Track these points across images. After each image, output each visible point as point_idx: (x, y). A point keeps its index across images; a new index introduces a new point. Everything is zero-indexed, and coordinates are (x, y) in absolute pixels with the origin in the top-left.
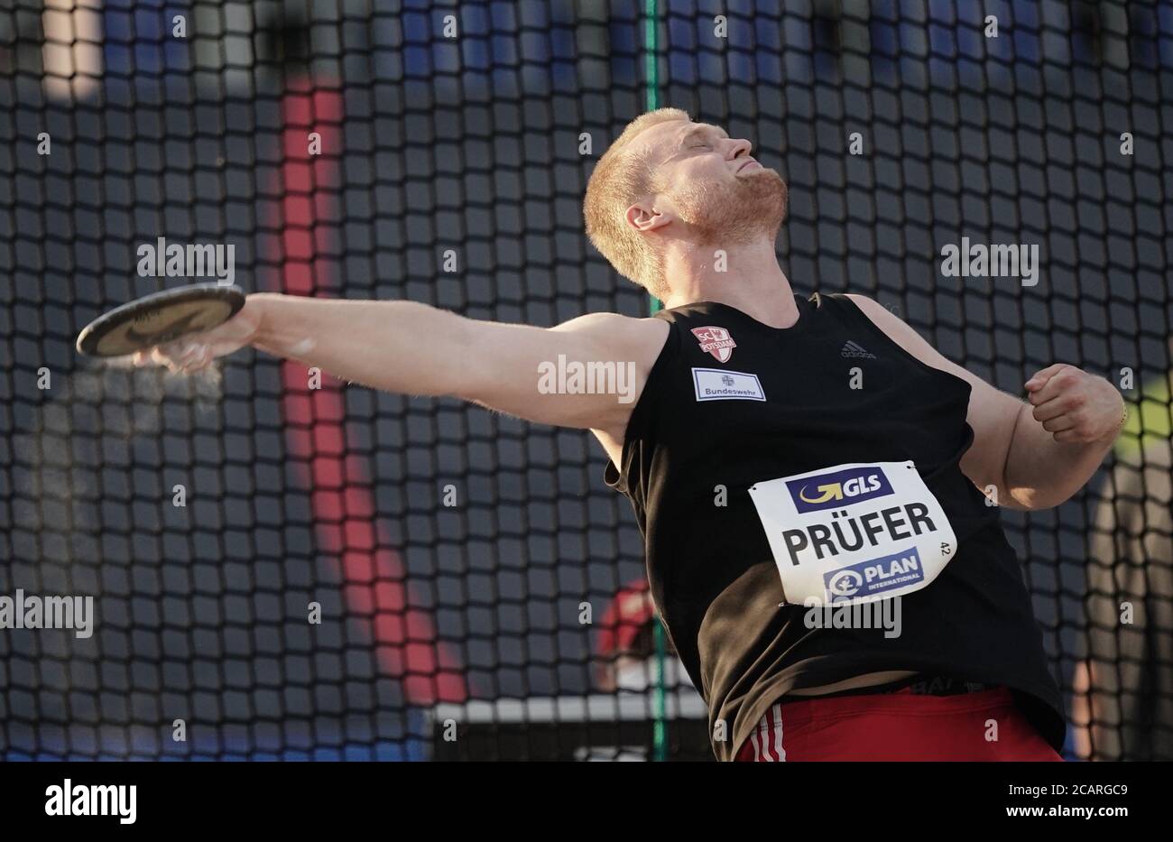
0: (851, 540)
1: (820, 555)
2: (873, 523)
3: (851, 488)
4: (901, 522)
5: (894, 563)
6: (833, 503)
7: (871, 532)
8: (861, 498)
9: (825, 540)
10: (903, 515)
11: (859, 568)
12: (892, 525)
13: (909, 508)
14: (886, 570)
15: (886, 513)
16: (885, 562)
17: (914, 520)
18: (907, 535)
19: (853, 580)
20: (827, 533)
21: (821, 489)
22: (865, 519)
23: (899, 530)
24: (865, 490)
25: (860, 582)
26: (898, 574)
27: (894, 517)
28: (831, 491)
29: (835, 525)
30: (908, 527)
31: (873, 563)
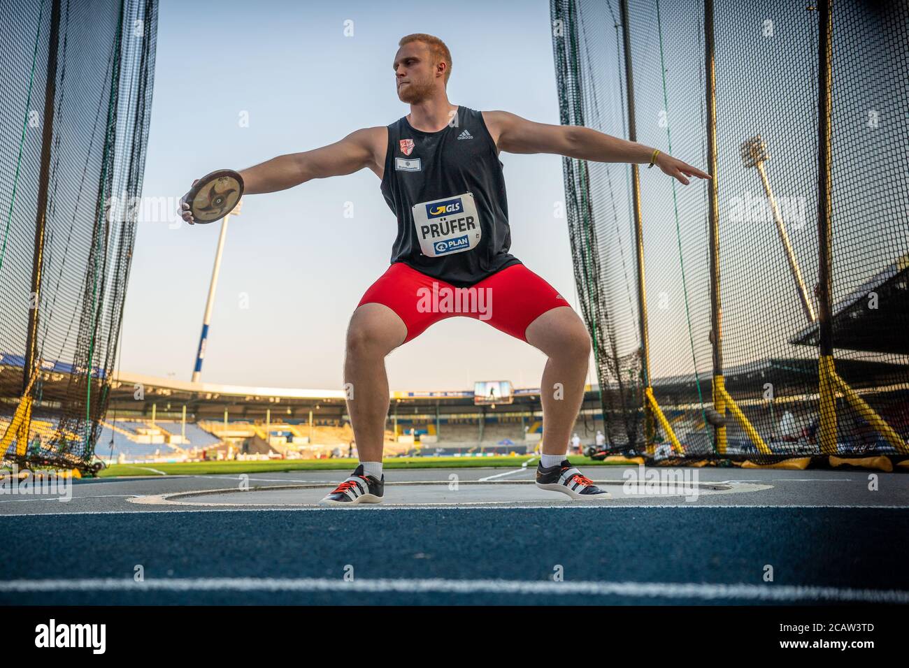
0: (445, 231)
1: (434, 236)
2: (454, 224)
3: (449, 209)
4: (464, 224)
5: (459, 240)
6: (442, 214)
7: (453, 227)
8: (452, 213)
9: (436, 231)
10: (465, 222)
11: (447, 242)
12: (460, 225)
13: (468, 218)
14: (456, 243)
15: (459, 220)
16: (456, 240)
17: (468, 224)
18: (465, 230)
19: (444, 246)
20: (437, 228)
21: (438, 208)
22: (452, 222)
23: (463, 227)
24: (454, 210)
25: (447, 247)
26: (460, 244)
27: (462, 222)
28: (442, 209)
29: (441, 224)
30: (466, 227)
31: (452, 240)
